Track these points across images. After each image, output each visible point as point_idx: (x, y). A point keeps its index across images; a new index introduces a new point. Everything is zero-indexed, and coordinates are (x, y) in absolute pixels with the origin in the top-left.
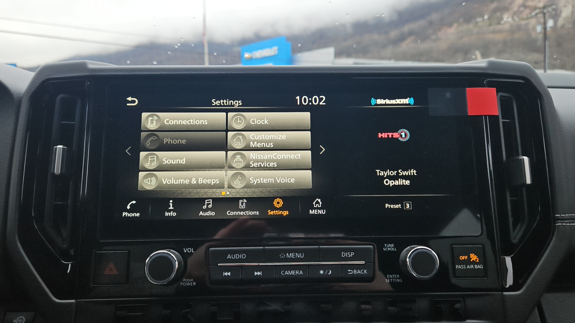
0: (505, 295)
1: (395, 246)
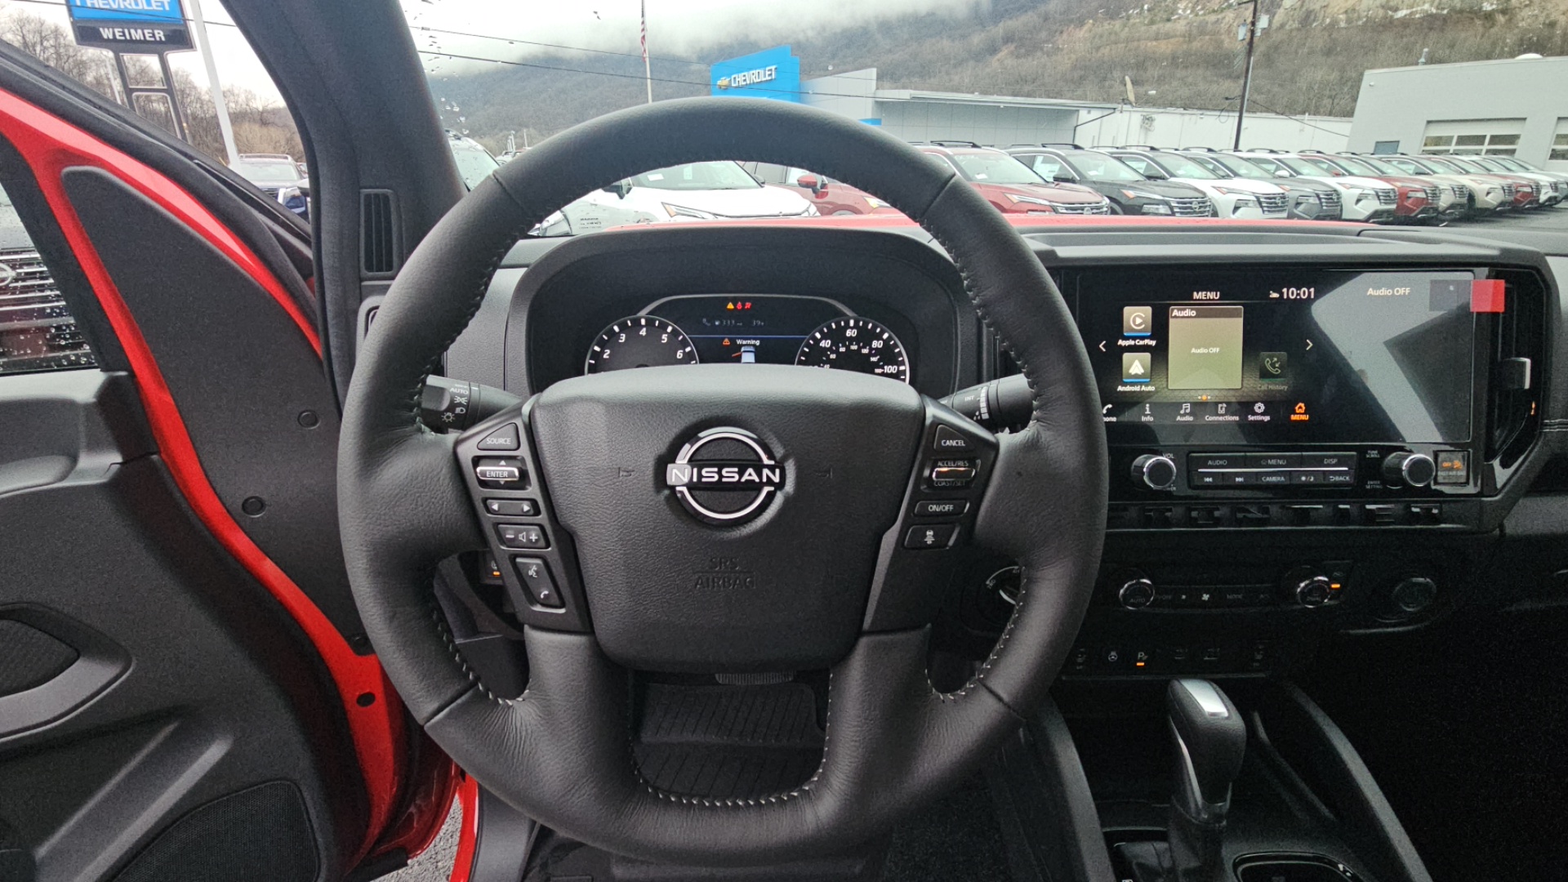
0: (1483, 501)
1: (1379, 453)
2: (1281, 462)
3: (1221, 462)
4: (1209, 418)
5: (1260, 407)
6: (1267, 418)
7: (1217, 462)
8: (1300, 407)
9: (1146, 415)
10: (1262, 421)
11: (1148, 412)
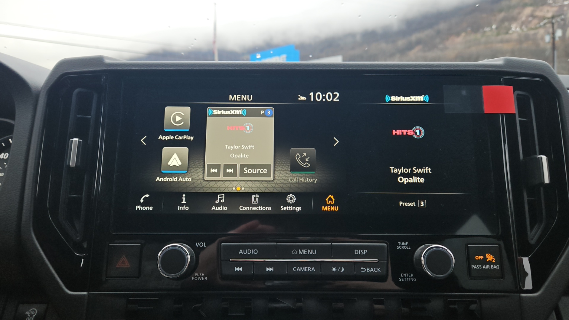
0: (523, 296)
1: (409, 245)
2: (311, 252)
3: (253, 252)
4: (244, 209)
5: (291, 199)
6: (299, 209)
7: (248, 252)
8: (330, 199)
9: (182, 205)
10: (295, 211)
11: (184, 202)
